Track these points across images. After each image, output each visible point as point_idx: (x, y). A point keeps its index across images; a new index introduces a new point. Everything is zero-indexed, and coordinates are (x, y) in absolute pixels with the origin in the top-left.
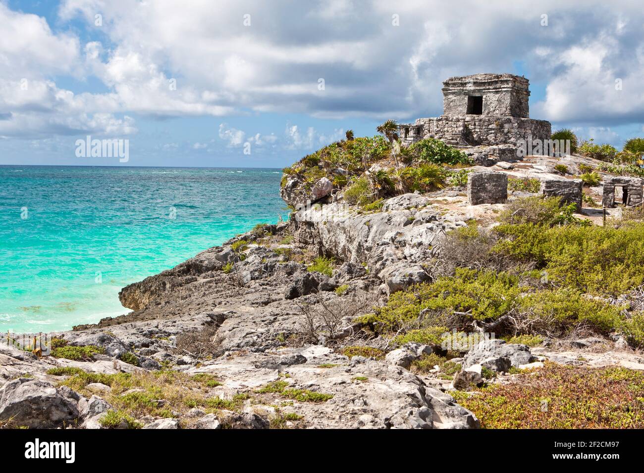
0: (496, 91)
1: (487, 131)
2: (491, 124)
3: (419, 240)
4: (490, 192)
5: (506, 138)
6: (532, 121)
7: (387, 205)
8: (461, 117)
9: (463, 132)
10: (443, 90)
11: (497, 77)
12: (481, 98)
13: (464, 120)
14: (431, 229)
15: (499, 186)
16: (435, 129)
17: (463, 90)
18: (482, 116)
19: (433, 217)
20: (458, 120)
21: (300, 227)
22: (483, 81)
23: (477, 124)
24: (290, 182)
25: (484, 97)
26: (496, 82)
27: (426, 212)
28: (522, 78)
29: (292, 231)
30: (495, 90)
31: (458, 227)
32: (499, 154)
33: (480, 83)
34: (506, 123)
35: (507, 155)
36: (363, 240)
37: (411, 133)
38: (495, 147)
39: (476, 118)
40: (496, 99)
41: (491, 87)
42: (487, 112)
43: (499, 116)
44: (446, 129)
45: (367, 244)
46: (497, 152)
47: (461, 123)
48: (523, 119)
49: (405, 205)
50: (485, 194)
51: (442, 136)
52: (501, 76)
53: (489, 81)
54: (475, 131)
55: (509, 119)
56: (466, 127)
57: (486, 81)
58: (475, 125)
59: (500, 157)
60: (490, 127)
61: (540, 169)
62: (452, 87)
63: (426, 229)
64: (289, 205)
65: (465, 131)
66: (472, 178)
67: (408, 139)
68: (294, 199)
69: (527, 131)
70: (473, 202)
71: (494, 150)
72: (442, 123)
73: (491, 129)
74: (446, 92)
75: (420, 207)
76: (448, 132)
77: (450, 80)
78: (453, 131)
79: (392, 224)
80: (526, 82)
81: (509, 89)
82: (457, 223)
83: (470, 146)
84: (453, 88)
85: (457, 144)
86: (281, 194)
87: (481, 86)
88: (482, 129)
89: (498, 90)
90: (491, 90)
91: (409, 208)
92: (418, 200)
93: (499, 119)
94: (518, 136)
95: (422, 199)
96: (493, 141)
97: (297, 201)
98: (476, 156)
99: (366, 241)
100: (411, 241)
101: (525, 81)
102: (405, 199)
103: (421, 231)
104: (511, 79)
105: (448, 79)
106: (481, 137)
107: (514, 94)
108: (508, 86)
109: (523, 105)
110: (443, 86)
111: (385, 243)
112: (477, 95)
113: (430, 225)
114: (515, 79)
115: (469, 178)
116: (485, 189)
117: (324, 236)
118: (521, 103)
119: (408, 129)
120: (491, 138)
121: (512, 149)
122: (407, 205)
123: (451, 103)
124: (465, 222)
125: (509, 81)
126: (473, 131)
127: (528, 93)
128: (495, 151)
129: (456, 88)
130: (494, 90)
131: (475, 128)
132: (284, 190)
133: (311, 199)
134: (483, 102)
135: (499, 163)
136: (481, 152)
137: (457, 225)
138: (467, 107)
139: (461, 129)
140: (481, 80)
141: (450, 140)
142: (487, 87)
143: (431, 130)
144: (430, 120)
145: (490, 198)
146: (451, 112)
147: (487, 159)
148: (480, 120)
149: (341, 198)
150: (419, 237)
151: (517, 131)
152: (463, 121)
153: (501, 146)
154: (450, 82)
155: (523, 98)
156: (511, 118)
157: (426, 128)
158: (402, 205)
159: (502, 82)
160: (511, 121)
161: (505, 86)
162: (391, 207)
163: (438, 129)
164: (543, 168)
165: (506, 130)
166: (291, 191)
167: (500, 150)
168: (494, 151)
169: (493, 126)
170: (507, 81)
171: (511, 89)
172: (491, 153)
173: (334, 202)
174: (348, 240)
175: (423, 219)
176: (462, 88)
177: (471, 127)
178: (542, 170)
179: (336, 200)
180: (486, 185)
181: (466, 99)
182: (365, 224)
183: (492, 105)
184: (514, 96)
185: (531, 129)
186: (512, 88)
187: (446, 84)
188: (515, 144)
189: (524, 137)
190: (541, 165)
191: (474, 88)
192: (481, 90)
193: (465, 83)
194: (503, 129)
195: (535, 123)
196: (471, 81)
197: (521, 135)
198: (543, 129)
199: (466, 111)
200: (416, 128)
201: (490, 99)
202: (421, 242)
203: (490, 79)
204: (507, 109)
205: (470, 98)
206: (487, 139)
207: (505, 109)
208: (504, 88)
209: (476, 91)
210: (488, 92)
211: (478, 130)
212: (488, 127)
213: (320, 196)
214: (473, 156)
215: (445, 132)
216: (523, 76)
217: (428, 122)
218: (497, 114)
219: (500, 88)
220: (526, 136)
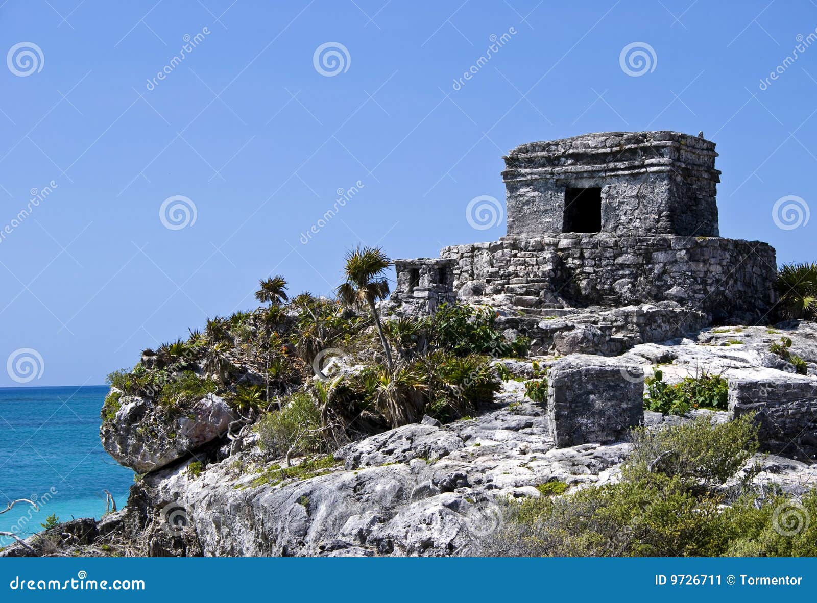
0: (632, 175)
1: (613, 271)
2: (620, 254)
3: (425, 535)
4: (601, 413)
5: (659, 287)
6: (725, 244)
7: (357, 454)
8: (547, 240)
9: (552, 274)
10: (505, 175)
11: (637, 139)
12: (596, 191)
13: (556, 245)
14: (454, 506)
15: (621, 400)
16: (485, 270)
17: (552, 174)
18: (601, 236)
19: (458, 476)
20: (540, 247)
21: (151, 520)
22: (601, 151)
23: (586, 255)
24: (126, 409)
25: (605, 188)
26: (633, 152)
27: (446, 467)
28: (697, 140)
29: (131, 532)
30: (630, 172)
31: (520, 499)
32: (638, 325)
33: (593, 155)
34: (657, 250)
35: (659, 326)
36: (294, 541)
37: (425, 281)
38: (631, 308)
39: (585, 240)
40: (634, 193)
41: (621, 165)
42: (611, 225)
43: (641, 232)
44: (511, 269)
45: (304, 551)
46: (635, 320)
47: (547, 254)
48: (699, 239)
49: (398, 452)
50: (588, 418)
51: (503, 285)
52: (645, 136)
53: (615, 149)
54: (582, 273)
55: (665, 240)
56: (559, 263)
57: (608, 150)
58: (582, 257)
59: (642, 333)
60: (620, 260)
61: (743, 360)
62: (526, 167)
63: (441, 507)
64: (124, 464)
65: (559, 273)
66: (556, 382)
67: (415, 294)
68: (137, 450)
69: (711, 268)
70: (562, 440)
71: (627, 315)
72: (503, 255)
73: (623, 266)
74: (512, 180)
75: (434, 455)
76: (517, 275)
77: (520, 151)
78: (528, 274)
79: (365, 497)
80: (707, 149)
81: (663, 168)
82: (519, 490)
83: (570, 309)
84: (528, 170)
85: (539, 303)
86: (104, 440)
87: (595, 163)
88: (599, 266)
89: (636, 171)
90: (620, 173)
91: (405, 460)
92: (429, 440)
93: (640, 241)
94: (688, 281)
95: (443, 437)
96: (628, 294)
97: (144, 455)
98: (579, 332)
99: (302, 544)
100: (406, 537)
101: (705, 146)
102: (400, 437)
103: (428, 512)
104: (669, 143)
105: (516, 148)
106: (599, 287)
107: (679, 178)
108: (662, 161)
109: (703, 205)
110: (504, 168)
111: (340, 544)
112: (586, 184)
113: (450, 497)
114: (679, 141)
115: (550, 382)
116: (587, 407)
117: (208, 538)
118: (697, 201)
119: (418, 270)
120: (623, 287)
121: (672, 312)
122: (404, 451)
123: (526, 207)
124: (537, 486)
125: (664, 147)
126: (578, 271)
127: (715, 176)
128: (629, 320)
129: (534, 170)
130: (626, 172)
131: (582, 266)
132: (111, 429)
133: (179, 447)
134: (603, 201)
135: (639, 348)
136: (595, 323)
137: (516, 496)
138: (562, 214)
139: (549, 267)
140: (596, 148)
141: (521, 294)
142: (611, 165)
143: (476, 272)
144: (473, 249)
145: (602, 428)
146: (525, 229)
147: (607, 338)
148: (595, 246)
149: (253, 444)
150: (424, 526)
151: (685, 268)
152: (552, 248)
153: (646, 308)
154: (521, 156)
155: (700, 189)
156: (671, 236)
157: (465, 268)
158: (390, 452)
159: (648, 152)
160: (670, 246)
161: (654, 161)
162: (365, 458)
163: (493, 270)
164: (750, 356)
165: (657, 268)
166: (127, 431)
167: (640, 314)
168: (626, 320)
169: (627, 258)
170: (657, 151)
171: (669, 168)
172: (619, 324)
173: (234, 453)
174: (260, 545)
175: (435, 484)
176: (549, 169)
177: (571, 262)
178: (747, 362)
179: (239, 447)
180: (592, 397)
181: (562, 195)
182: (299, 501)
183: (625, 207)
184: (677, 185)
185: (720, 264)
186: (672, 165)
187: (512, 161)
188: (681, 301)
189: (704, 282)
190: (745, 349)
191: (579, 168)
192: (595, 171)
193: (558, 158)
194: (650, 266)
195: (731, 247)
196: (571, 151)
197: (695, 279)
198: (754, 263)
199: (560, 225)
200: (436, 267)
201: (618, 193)
202: (430, 538)
203: (617, 146)
204: (660, 216)
205: (572, 194)
206: (612, 290)
207: (657, 217)
208: (652, 165)
209: (585, 175)
210: (614, 176)
211: (590, 270)
212: (614, 260)
213: (201, 439)
214: (573, 332)
215: (509, 275)
216: (701, 135)
217: (470, 254)
218: (636, 228)
219: (643, 166)
220: (709, 281)
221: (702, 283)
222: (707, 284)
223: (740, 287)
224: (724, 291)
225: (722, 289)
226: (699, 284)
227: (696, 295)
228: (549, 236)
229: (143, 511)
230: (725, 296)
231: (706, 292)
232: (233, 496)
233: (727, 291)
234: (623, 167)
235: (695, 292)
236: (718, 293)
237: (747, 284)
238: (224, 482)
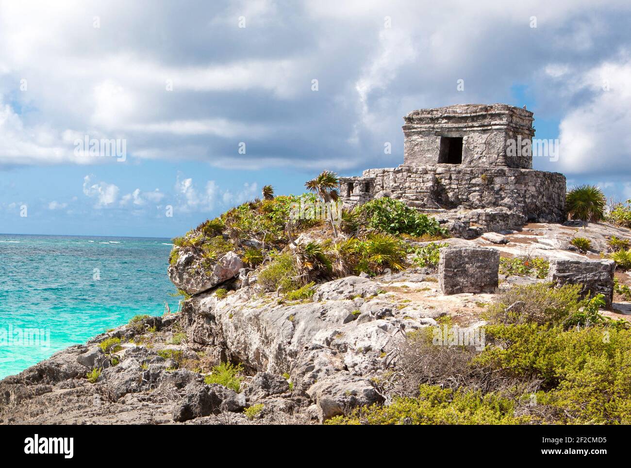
0: (483, 130)
1: (469, 188)
2: (474, 178)
3: (366, 343)
4: (472, 276)
5: (496, 198)
6: (537, 174)
7: (321, 293)
8: (430, 168)
9: (432, 189)
10: (405, 128)
11: (486, 109)
12: (460, 140)
13: (435, 171)
14: (384, 328)
15: (486, 268)
16: (391, 184)
17: (433, 128)
18: (462, 166)
19: (387, 310)
20: (426, 172)
21: (195, 321)
22: (464, 115)
23: (453, 177)
24: (183, 258)
25: (465, 138)
26: (484, 117)
27: (378, 304)
28: (523, 111)
29: (183, 327)
30: (481, 128)
31: (424, 326)
32: (486, 221)
33: (459, 118)
34: (497, 176)
35: (498, 222)
36: (285, 342)
37: (357, 190)
38: (480, 211)
39: (453, 169)
40: (484, 141)
41: (475, 124)
42: (468, 159)
43: (487, 166)
44: (407, 185)
45: (291, 347)
46: (484, 218)
47: (429, 176)
48: (523, 170)
49: (346, 293)
50: (464, 279)
51: (402, 194)
52: (492, 107)
53: (473, 114)
54: (450, 188)
55: (502, 170)
56: (437, 182)
57: (469, 115)
58: (450, 178)
59: (488, 225)
60: (473, 181)
61: (548, 245)
62: (417, 124)
63: (377, 328)
64: (181, 289)
65: (436, 188)
66: (447, 256)
67: (351, 198)
68: (188, 282)
69: (529, 188)
70: (447, 290)
71: (479, 215)
72: (402, 176)
73: (475, 185)
74: (408, 131)
75: (368, 296)
76: (410, 188)
77: (414, 114)
78: (417, 188)
79: (327, 319)
80: (528, 116)
81: (502, 126)
82: (424, 320)
83: (442, 210)
84: (419, 126)
85: (424, 206)
86: (170, 275)
87: (460, 122)
88: (461, 185)
89: (486, 128)
90: (475, 129)
91: (352, 298)
92: (365, 286)
93: (487, 170)
94: (515, 195)
95: (371, 285)
96: (477, 202)
97: (192, 285)
98: (452, 223)
99: (290, 343)
100: (355, 344)
102: (346, 284)
103: (369, 331)
104: (507, 112)
105: (412, 112)
106: (460, 197)
107: (511, 133)
108: (502, 122)
110: (405, 123)
111: (317, 346)
112: (455, 135)
113: (382, 322)
114: (512, 111)
115: (441, 256)
116: (464, 272)
117: (230, 334)
119: (352, 184)
120: (474, 197)
121: (506, 214)
122: (350, 292)
123: (416, 147)
124: (434, 318)
125: (503, 114)
126: (447, 187)
127: (532, 132)
128: (480, 218)
129: (422, 126)
130: (480, 129)
131: (450, 184)
132: (174, 269)
133: (212, 281)
134: (464, 146)
135: (485, 235)
136: (459, 219)
137: (422, 323)
138: (438, 152)
139: (430, 184)
140: (461, 113)
141: (413, 200)
142: (470, 124)
143: (385, 186)
144: (384, 172)
145: (472, 285)
146: (415, 161)
147: (467, 229)
148: (459, 172)
149: (255, 282)
150: (366, 339)
151: (513, 188)
152: (432, 173)
153: (489, 210)
154: (415, 117)
156: (506, 168)
157: (379, 183)
158: (341, 292)
159: (493, 116)
160: (505, 174)
161: (497, 122)
162: (326, 295)
163: (396, 185)
164: (553, 242)
165: (497, 187)
166: (183, 270)
167: (487, 215)
168: (478, 218)
169: (478, 180)
170: (499, 116)
171: (506, 127)
172: (474, 220)
173: (244, 287)
174: (263, 342)
175: (373, 314)
176: (432, 125)
177: (444, 182)
178: (551, 246)
179: (247, 284)
180: (467, 265)
181: (438, 141)
182: (288, 318)
183: (477, 150)
184: (510, 137)
185: (535, 186)
186: (508, 125)
187: (410, 120)
188: (510, 208)
189: (524, 196)
190: (549, 238)
191: (450, 125)
192: (460, 127)
193: (437, 119)
194: (492, 185)
195: (541, 175)
196: (446, 115)
197: (519, 194)
198: (554, 186)
199: (437, 159)
200: (364, 182)
201: (473, 140)
202: (370, 346)
203: (474, 113)
204: (498, 156)
205: (444, 140)
206: (468, 199)
207: (497, 156)
208: (495, 125)
209: (454, 129)
210: (471, 130)
211: (455, 187)
212: (470, 181)
213: (225, 277)
214: (446, 224)
215: (405, 188)
216: (525, 107)
217: (382, 174)
218: (483, 163)
219: (490, 125)
220: (527, 196)
221: (523, 197)
222: (526, 198)
223: (545, 199)
224: (536, 202)
225: (535, 201)
226: (521, 197)
227: (519, 204)
228: (430, 166)
229: (190, 315)
230: (536, 205)
231: (525, 202)
232: (247, 312)
233: (537, 202)
234: (477, 125)
235: (518, 202)
236: (532, 203)
237: (550, 198)
238: (239, 303)
